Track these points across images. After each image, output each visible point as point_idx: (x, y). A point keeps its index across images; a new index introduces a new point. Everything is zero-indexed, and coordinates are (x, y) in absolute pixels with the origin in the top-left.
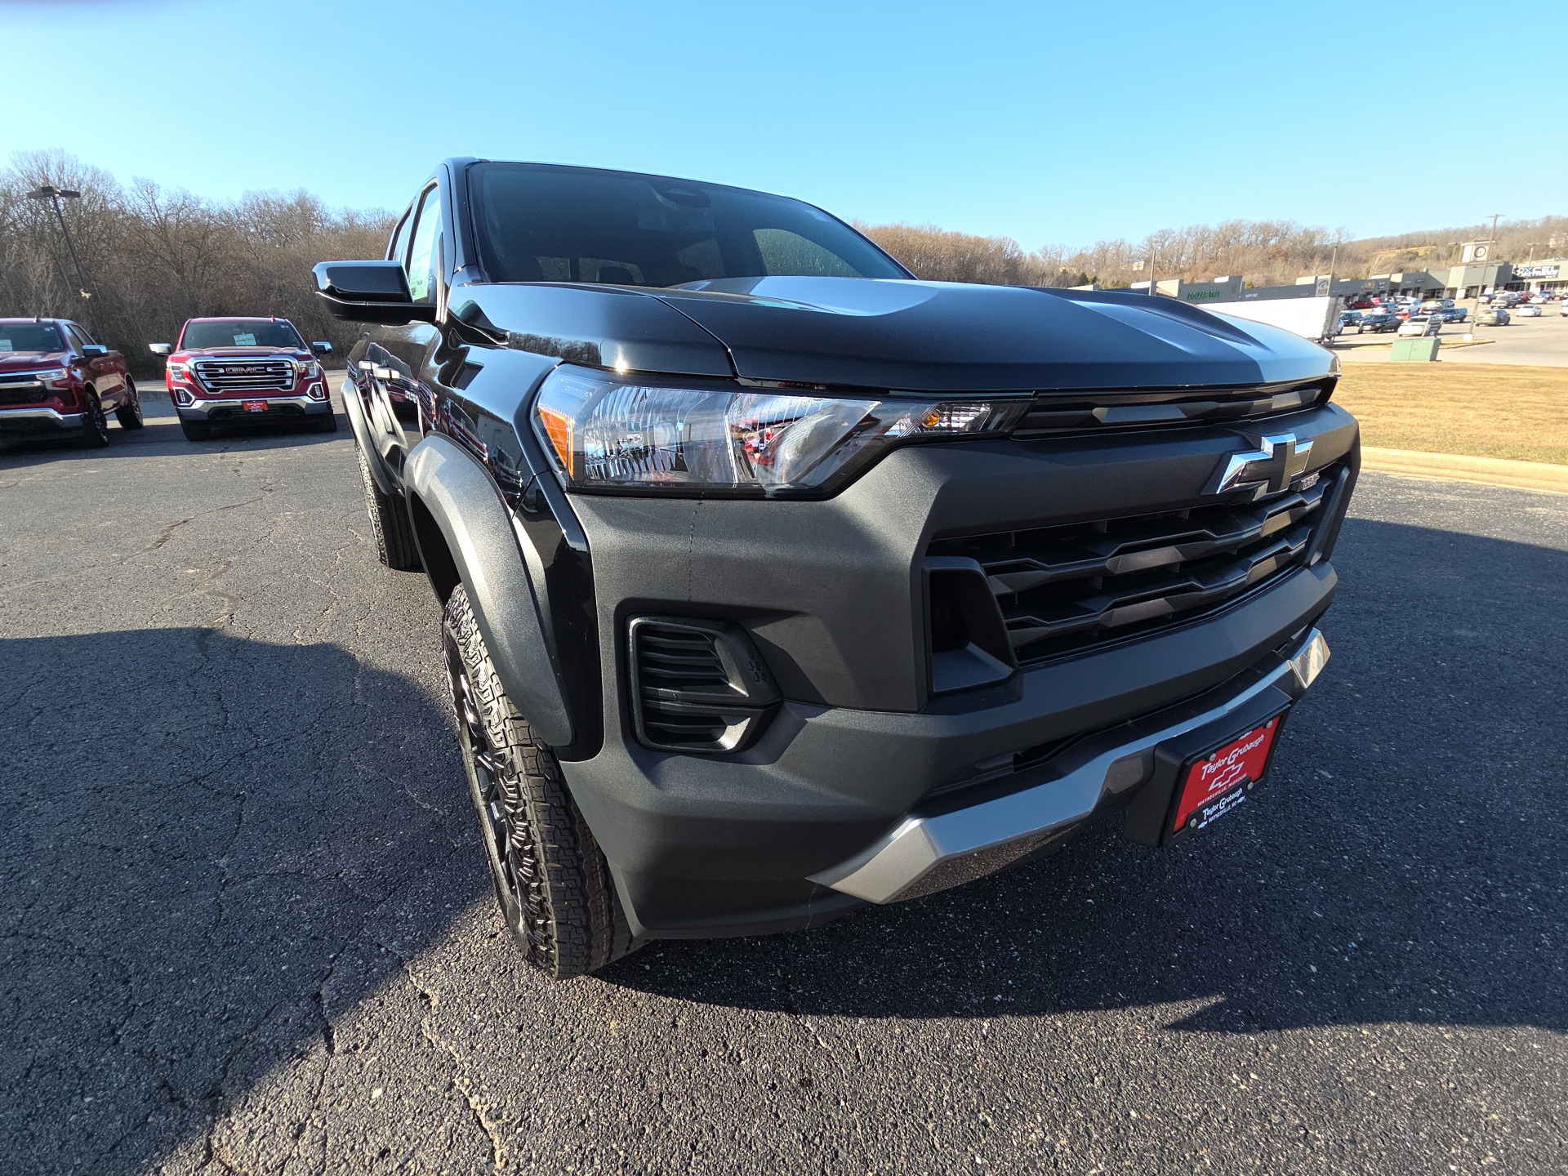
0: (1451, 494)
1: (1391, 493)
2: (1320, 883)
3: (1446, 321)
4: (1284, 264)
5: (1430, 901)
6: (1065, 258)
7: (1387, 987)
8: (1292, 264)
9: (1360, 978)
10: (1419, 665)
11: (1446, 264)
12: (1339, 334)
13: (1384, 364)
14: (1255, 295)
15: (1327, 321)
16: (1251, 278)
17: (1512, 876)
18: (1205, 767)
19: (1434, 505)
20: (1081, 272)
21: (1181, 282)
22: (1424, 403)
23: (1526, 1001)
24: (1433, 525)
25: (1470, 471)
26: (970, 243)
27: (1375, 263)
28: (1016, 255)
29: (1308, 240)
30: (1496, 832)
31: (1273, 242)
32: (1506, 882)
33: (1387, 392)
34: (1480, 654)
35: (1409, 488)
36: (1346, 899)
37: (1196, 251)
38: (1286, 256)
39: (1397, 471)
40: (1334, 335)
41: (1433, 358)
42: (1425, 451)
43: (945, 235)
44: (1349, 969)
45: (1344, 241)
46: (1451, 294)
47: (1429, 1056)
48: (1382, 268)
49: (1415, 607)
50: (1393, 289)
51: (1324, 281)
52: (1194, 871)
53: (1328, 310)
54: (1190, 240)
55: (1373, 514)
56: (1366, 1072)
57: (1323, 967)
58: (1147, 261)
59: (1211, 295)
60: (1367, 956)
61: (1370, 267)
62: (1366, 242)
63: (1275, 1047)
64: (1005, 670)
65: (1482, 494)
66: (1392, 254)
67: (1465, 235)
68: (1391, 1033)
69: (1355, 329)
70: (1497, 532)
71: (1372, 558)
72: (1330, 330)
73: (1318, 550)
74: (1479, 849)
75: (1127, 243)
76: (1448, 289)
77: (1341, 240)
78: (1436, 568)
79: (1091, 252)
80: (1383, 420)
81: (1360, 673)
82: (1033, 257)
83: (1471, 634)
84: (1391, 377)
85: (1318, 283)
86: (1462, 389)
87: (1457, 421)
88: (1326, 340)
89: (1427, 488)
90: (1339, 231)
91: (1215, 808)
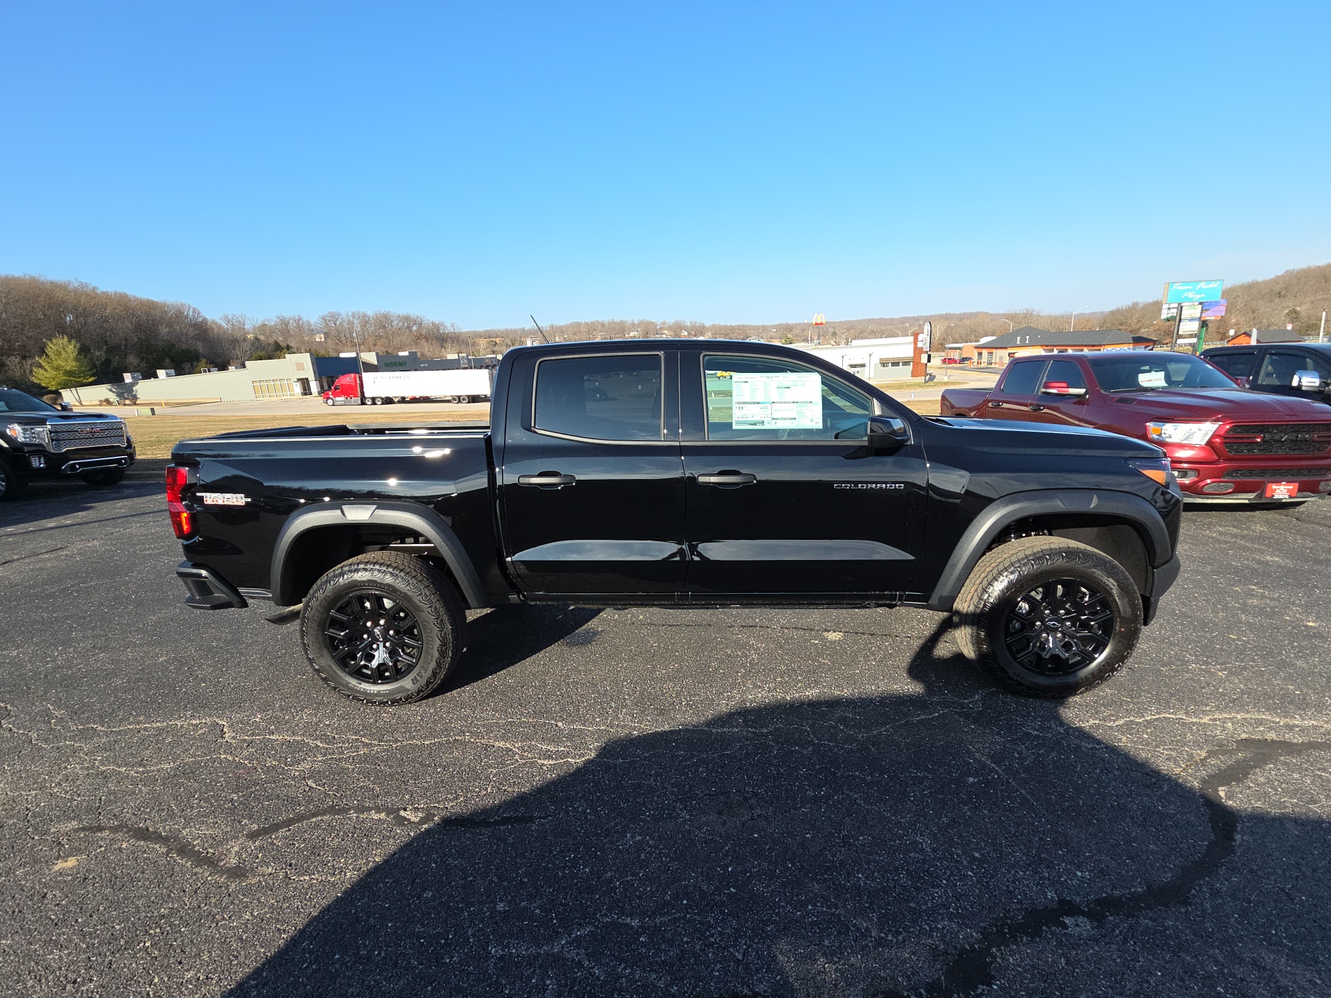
21: (377, 354)
38: (427, 339)
59: (401, 364)
62: (468, 333)
66: (484, 341)
77: (455, 331)
79: (272, 323)
82: (218, 323)
85: (460, 358)
90: (450, 325)
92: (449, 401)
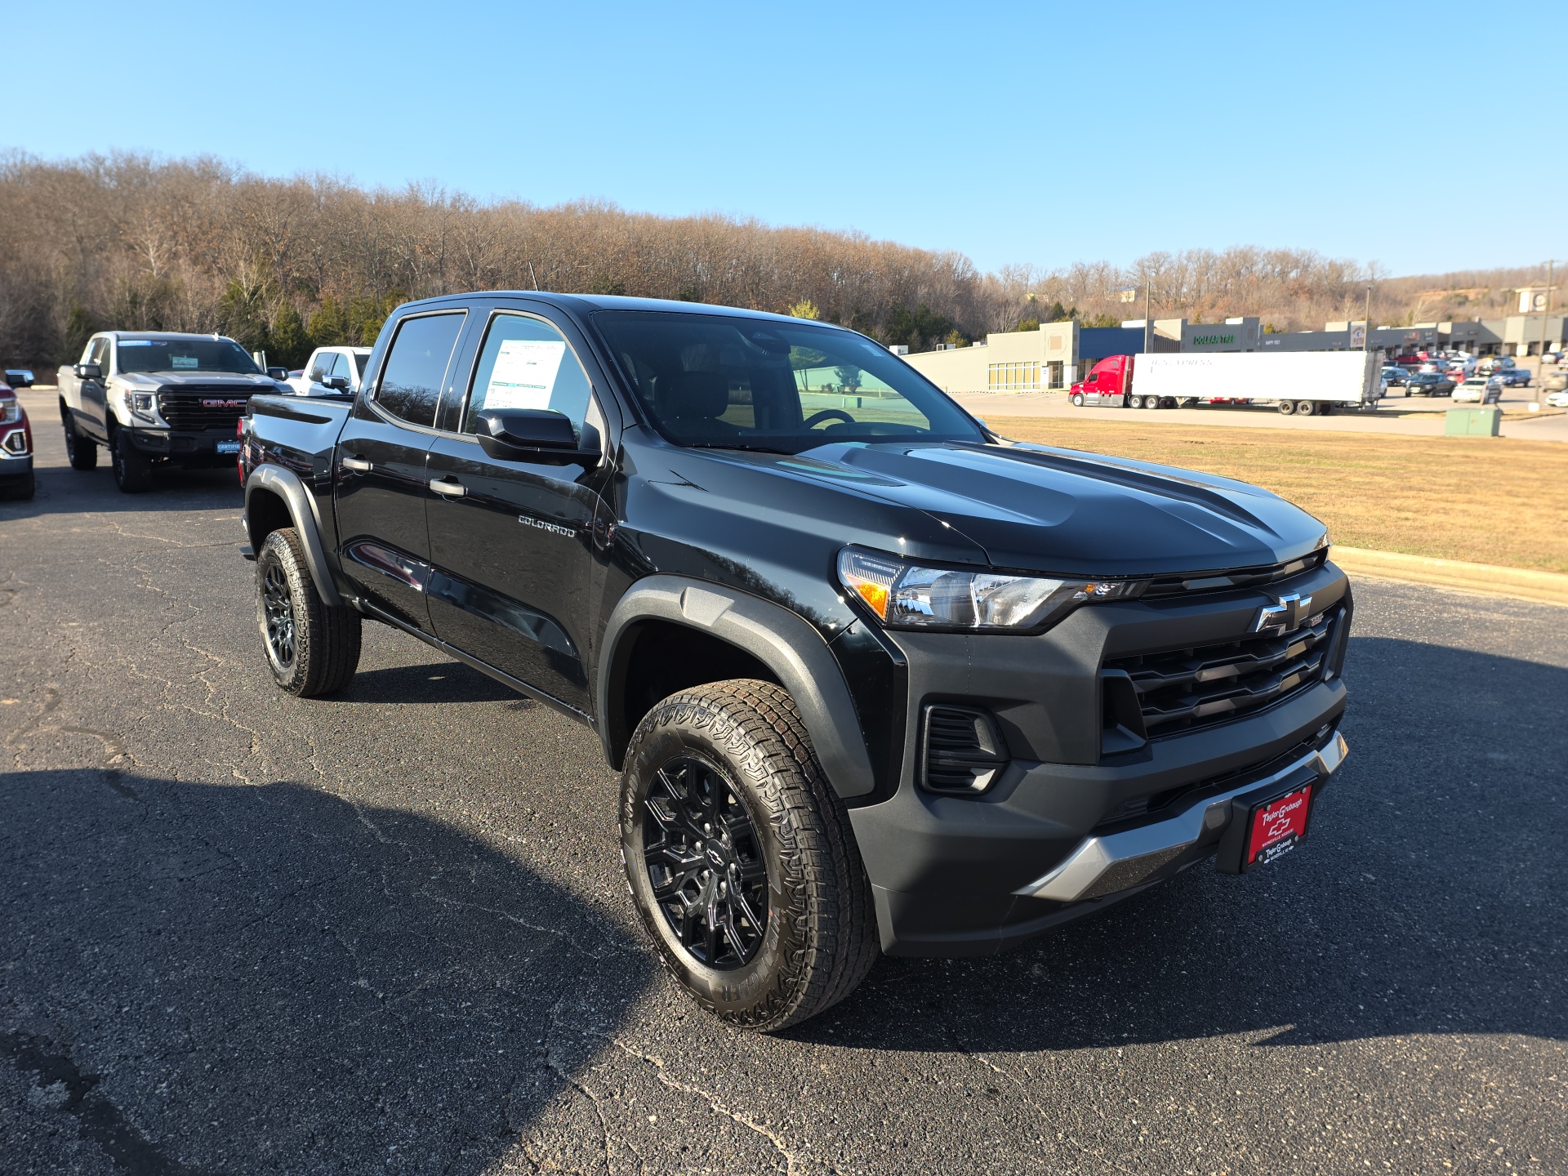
0: (1497, 612)
1: (1437, 611)
2: (1366, 953)
3: (1507, 384)
4: (1309, 302)
5: (1451, 962)
6: (1033, 281)
7: (1415, 1015)
8: (1318, 304)
9: (1395, 1011)
10: (1453, 785)
11: (1502, 311)
12: (1383, 396)
13: (1438, 438)
14: (1277, 342)
15: (1366, 381)
16: (1273, 318)
17: (1514, 943)
18: (1265, 816)
19: (1480, 625)
20: (1056, 300)
21: (1184, 322)
22: (1478, 497)
23: (1519, 1021)
24: (1476, 647)
25: (1520, 585)
26: (908, 256)
27: (1418, 307)
28: (969, 275)
29: (1335, 275)
30: (1505, 914)
31: (1293, 275)
32: (1510, 948)
33: (1438, 480)
34: (1508, 775)
35: (1456, 605)
36: (1386, 964)
37: (1199, 281)
38: (1310, 293)
39: (1445, 584)
40: (1377, 399)
41: (1495, 432)
42: (1473, 562)
43: (874, 244)
44: (1387, 1006)
45: (1378, 277)
46: (1511, 349)
47: (1444, 1052)
48: (1427, 314)
49: (1454, 732)
50: (1442, 342)
51: (1359, 328)
52: (1265, 950)
53: (1366, 367)
54: (1191, 266)
55: (1418, 635)
56: (1399, 1062)
57: (1368, 1006)
58: (1139, 291)
59: (1223, 340)
60: (1401, 998)
61: (1412, 312)
62: (1404, 280)
63: (1335, 1052)
64: (1140, 742)
65: (1530, 612)
66: (1438, 296)
67: (1520, 278)
68: (1417, 1041)
69: (1402, 391)
70: (1539, 656)
71: (1415, 683)
72: (1371, 392)
73: (1330, 668)
74: (1491, 926)
75: (1112, 266)
76: (1506, 344)
77: (1375, 277)
78: (1476, 693)
79: (1066, 275)
80: (1433, 518)
81: (1401, 794)
82: (991, 279)
83: (1503, 757)
84: (1445, 459)
85: (1352, 330)
86: (1524, 479)
87: (1513, 522)
88: (1367, 404)
89: (1475, 605)
90: (1371, 266)
91: (1274, 850)
92: (1274, 410)
